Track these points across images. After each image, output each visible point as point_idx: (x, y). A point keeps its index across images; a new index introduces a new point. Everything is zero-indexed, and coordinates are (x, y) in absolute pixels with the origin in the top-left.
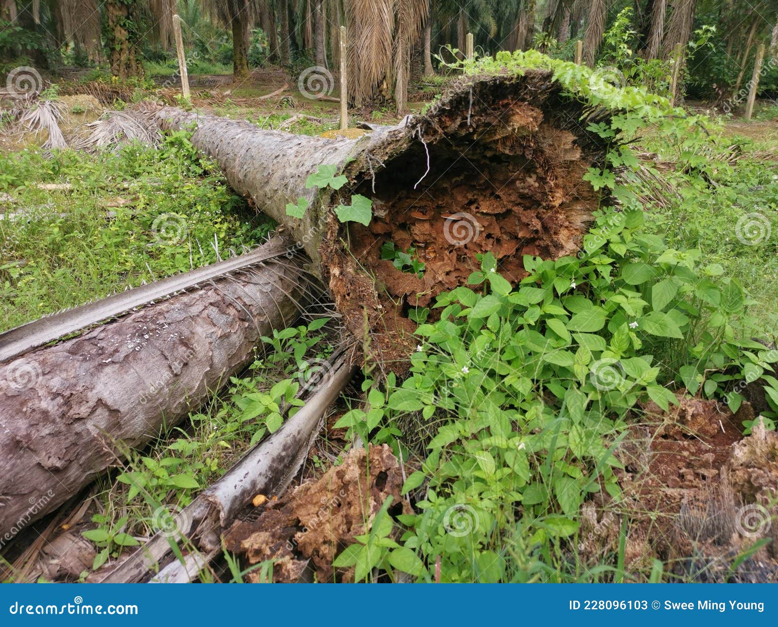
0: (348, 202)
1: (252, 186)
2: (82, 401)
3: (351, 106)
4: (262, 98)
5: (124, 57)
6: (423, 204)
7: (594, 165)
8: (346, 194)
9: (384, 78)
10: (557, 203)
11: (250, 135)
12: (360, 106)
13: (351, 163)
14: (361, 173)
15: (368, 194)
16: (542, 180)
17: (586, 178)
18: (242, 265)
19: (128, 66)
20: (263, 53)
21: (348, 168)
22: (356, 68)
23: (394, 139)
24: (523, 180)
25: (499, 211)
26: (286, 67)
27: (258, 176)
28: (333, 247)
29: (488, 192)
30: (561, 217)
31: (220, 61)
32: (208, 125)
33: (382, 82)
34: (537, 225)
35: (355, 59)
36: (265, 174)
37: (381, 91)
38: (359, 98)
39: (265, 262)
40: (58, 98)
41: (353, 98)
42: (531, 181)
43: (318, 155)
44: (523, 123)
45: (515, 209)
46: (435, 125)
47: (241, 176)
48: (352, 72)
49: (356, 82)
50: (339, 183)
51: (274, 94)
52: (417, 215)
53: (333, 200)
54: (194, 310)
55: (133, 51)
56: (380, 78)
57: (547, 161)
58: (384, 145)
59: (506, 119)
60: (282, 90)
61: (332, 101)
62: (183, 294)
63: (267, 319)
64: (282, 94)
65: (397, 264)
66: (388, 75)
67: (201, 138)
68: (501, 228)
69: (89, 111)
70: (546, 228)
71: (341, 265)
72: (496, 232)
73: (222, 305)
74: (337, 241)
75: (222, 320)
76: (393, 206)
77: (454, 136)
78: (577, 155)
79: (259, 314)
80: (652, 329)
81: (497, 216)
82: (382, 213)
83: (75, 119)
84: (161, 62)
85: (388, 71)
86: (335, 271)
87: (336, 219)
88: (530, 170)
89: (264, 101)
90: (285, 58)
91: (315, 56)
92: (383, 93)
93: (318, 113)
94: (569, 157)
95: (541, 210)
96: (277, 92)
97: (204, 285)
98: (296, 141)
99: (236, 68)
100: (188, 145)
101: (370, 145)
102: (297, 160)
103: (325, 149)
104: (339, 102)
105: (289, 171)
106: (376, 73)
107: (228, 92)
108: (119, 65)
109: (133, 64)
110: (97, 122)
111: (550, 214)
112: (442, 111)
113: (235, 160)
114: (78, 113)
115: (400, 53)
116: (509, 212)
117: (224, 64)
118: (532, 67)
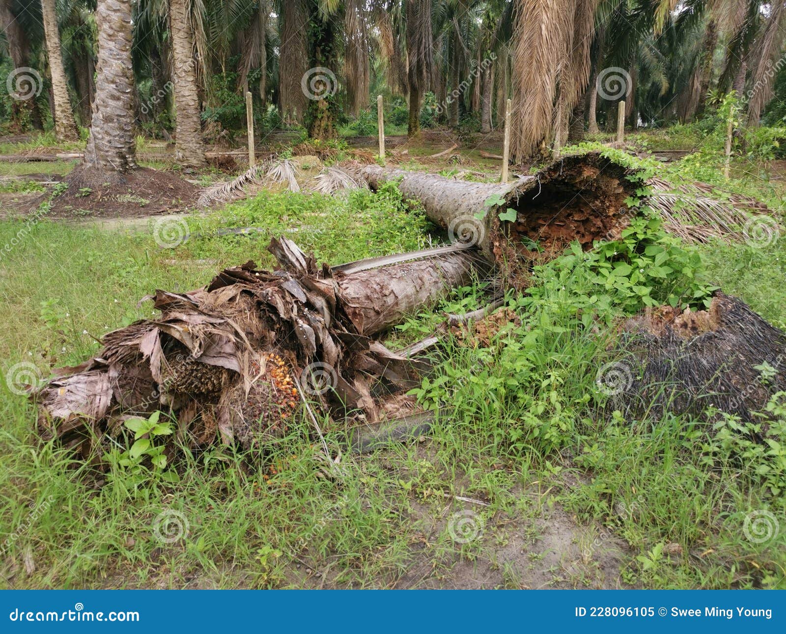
0: (505, 211)
1: (446, 213)
2: (386, 289)
3: (511, 163)
4: (434, 156)
5: (323, 124)
6: (545, 216)
7: (631, 196)
8: (504, 208)
9: (544, 138)
10: (611, 214)
11: (444, 183)
12: (520, 163)
13: (508, 194)
14: (512, 198)
15: (515, 208)
16: (603, 202)
17: (625, 202)
18: (443, 252)
19: (326, 131)
20: (433, 114)
21: (506, 197)
22: (519, 130)
23: (529, 181)
24: (593, 202)
25: (583, 218)
26: (454, 128)
27: (451, 207)
28: (496, 233)
29: (577, 209)
30: (614, 221)
31: (392, 122)
32: (411, 177)
33: (541, 143)
34: (599, 224)
35: (518, 123)
36: (456, 205)
37: (540, 150)
38: (519, 156)
39: (454, 252)
40: (293, 158)
41: (514, 156)
42: (598, 203)
43: (491, 191)
44: (588, 174)
45: (591, 217)
46: (546, 175)
47: (438, 208)
48: (515, 134)
49: (518, 143)
50: (501, 203)
51: (444, 153)
52: (541, 222)
53: (498, 212)
54: (423, 267)
55: (331, 119)
56: (539, 139)
57: (604, 193)
58: (524, 184)
59: (580, 173)
60: (451, 149)
61: (494, 158)
62: (416, 261)
63: (455, 281)
64: (451, 153)
65: (529, 248)
66: (547, 136)
67: (406, 185)
68: (585, 229)
69: (314, 168)
70: (605, 227)
71: (499, 241)
72: (582, 230)
73: (435, 268)
74: (499, 230)
75: (435, 274)
76: (529, 217)
77: (556, 180)
78: (621, 190)
79: (451, 278)
80: (652, 274)
81: (583, 221)
82: (522, 220)
83: (304, 173)
84: (344, 125)
85: (548, 133)
86: (497, 244)
87: (499, 220)
88: (597, 198)
89: (436, 159)
90: (453, 120)
91: (481, 115)
92: (542, 152)
93: (482, 169)
94: (617, 191)
95: (603, 218)
96: (446, 151)
97: (425, 258)
98: (476, 186)
99: (410, 129)
100: (397, 191)
101: (518, 185)
102: (477, 195)
103: (494, 189)
104: (501, 159)
105: (472, 202)
106: (536, 134)
107: (406, 152)
108: (319, 130)
109: (330, 129)
110: (321, 176)
111: (608, 219)
112: (549, 169)
113: (434, 198)
114: (306, 169)
115: (560, 117)
116: (588, 219)
117: (397, 125)
118: (590, 151)
